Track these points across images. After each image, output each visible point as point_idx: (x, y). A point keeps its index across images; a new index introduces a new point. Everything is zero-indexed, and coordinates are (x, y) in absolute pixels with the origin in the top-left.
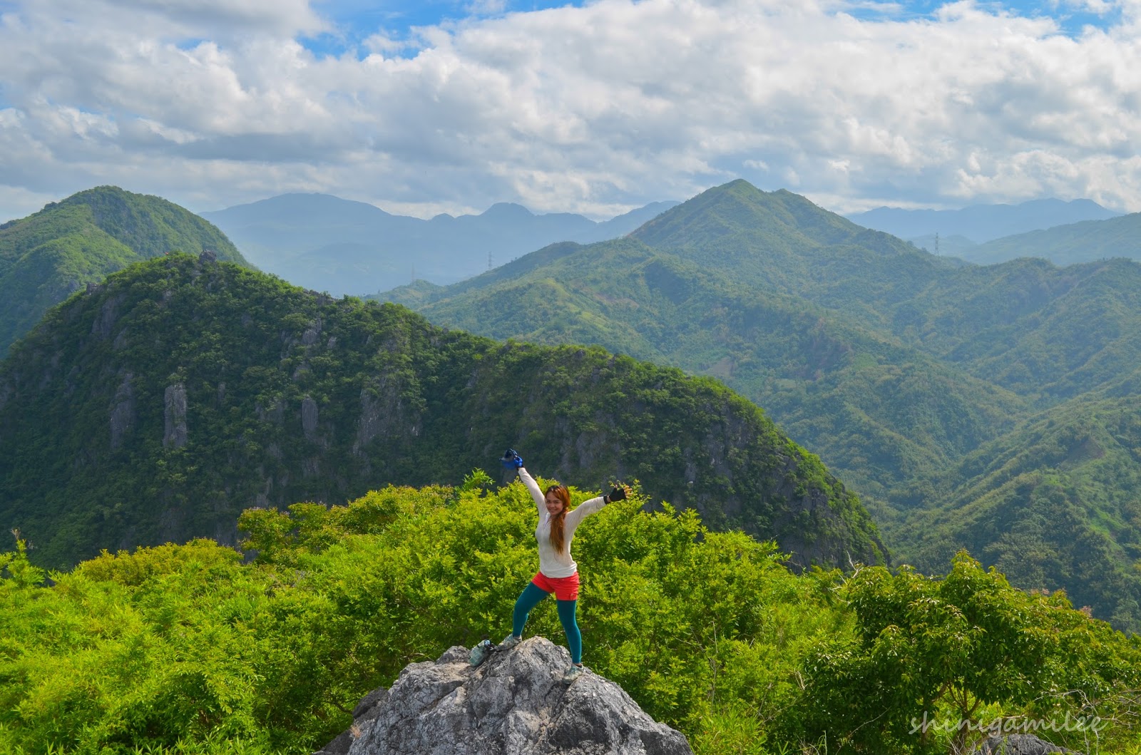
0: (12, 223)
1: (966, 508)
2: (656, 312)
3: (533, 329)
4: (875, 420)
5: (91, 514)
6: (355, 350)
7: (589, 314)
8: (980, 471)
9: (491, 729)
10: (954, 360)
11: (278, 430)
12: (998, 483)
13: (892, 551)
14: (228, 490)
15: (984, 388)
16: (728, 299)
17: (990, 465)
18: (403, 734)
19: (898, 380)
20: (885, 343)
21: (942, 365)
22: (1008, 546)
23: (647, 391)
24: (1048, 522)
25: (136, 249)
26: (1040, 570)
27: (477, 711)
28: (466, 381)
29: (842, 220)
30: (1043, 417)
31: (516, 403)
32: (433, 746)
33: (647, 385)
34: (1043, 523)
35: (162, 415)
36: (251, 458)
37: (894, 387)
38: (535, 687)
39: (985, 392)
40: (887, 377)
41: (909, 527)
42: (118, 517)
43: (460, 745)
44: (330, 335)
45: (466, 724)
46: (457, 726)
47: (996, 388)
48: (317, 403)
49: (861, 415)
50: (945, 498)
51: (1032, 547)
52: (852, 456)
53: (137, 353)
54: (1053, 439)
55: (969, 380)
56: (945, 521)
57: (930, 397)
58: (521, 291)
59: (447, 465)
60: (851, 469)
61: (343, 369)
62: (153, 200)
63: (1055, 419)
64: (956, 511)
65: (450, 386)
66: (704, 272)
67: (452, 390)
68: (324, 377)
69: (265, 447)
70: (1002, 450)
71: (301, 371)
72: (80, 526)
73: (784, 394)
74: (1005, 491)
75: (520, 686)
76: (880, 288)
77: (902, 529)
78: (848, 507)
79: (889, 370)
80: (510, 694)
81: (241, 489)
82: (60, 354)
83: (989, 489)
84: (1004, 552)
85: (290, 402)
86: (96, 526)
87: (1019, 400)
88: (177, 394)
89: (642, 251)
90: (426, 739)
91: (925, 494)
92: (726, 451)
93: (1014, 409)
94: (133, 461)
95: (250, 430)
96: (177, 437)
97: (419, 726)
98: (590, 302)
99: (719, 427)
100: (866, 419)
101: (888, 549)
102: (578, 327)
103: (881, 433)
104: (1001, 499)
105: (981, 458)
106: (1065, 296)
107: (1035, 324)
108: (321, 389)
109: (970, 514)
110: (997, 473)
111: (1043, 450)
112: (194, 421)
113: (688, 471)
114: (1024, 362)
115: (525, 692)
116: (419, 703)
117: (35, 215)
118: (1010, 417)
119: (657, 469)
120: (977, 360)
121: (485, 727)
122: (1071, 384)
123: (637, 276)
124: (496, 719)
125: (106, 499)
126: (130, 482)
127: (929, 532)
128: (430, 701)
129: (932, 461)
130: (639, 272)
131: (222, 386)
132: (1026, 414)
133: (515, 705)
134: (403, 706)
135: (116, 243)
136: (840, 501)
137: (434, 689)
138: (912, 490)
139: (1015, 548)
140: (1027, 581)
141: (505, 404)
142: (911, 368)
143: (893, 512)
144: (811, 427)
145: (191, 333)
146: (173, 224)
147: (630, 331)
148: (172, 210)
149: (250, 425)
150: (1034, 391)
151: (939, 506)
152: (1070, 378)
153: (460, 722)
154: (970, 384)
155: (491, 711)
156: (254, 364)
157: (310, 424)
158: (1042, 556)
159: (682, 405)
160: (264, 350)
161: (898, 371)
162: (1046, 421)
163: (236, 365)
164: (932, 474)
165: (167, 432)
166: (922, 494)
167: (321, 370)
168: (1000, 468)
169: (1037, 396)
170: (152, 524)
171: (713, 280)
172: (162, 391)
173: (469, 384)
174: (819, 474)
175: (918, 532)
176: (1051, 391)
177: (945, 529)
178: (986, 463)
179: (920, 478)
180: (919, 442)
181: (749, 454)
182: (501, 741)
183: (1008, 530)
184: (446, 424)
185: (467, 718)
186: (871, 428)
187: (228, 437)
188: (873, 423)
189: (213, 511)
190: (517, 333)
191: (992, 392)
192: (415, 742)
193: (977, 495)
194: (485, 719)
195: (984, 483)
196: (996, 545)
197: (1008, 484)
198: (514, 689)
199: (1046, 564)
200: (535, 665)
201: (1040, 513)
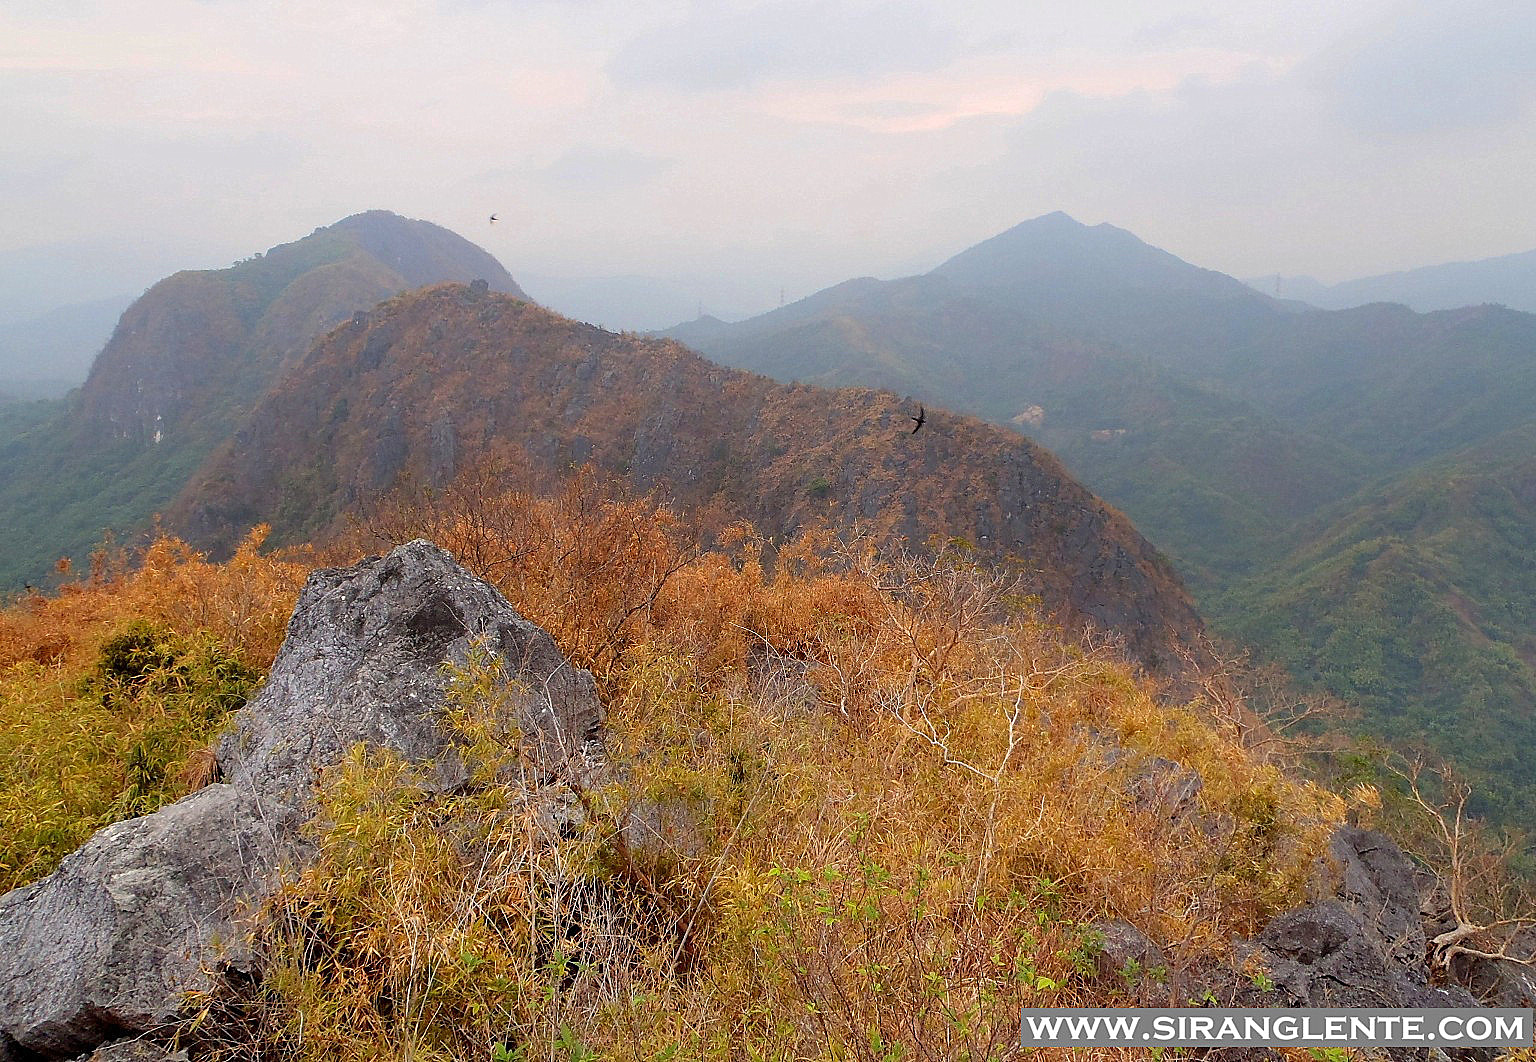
1: (1297, 577)
2: (959, 354)
4: (1199, 478)
8: (1313, 538)
12: (1335, 550)
17: (1328, 531)
22: (1342, 620)
24: (1391, 596)
26: (1378, 649)
34: (1384, 597)
35: (428, 450)
37: (1221, 441)
40: (1213, 431)
41: (1232, 596)
44: (605, 370)
48: (590, 441)
50: (1273, 565)
51: (1370, 623)
53: (404, 384)
54: (1401, 505)
56: (1274, 590)
61: (616, 407)
64: (1286, 580)
65: (730, 427)
67: (732, 431)
70: (1341, 515)
71: (574, 407)
74: (1341, 560)
77: (1225, 597)
83: (1324, 556)
84: (1336, 627)
88: (443, 430)
91: (1252, 560)
92: (1023, 505)
96: (443, 473)
98: (888, 342)
100: (1188, 476)
103: (1205, 492)
104: (1337, 569)
105: (1319, 523)
108: (593, 427)
109: (1302, 583)
110: (1335, 539)
111: (1389, 516)
112: (461, 457)
113: (981, 526)
127: (1253, 602)
131: (491, 422)
138: (1237, 555)
139: (1351, 622)
140: (1363, 659)
147: (930, 375)
151: (1265, 574)
156: (526, 399)
158: (1382, 632)
159: (977, 455)
160: (535, 385)
163: (506, 400)
165: (433, 469)
166: (1248, 561)
167: (594, 407)
168: (1337, 534)
172: (429, 425)
173: (749, 426)
174: (1125, 533)
175: (1241, 602)
177: (1271, 599)
178: (1322, 529)
180: (1247, 503)
183: (1343, 603)
184: (724, 467)
193: (1307, 564)
195: (1318, 551)
196: (1329, 619)
197: (1347, 551)
198: (383, 579)
199: (1386, 642)
200: (410, 561)
201: (1382, 585)
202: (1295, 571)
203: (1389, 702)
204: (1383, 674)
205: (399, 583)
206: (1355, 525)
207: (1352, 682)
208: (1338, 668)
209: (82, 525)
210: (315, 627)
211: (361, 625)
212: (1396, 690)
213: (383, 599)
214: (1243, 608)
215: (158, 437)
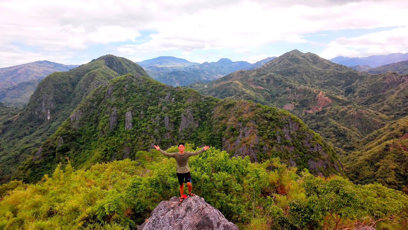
0: (82, 65)
1: (369, 151)
2: (269, 90)
3: (232, 95)
4: (339, 123)
5: (104, 149)
6: (179, 102)
7: (249, 91)
8: (373, 140)
9: (179, 222)
10: (365, 105)
11: (158, 124)
12: (380, 143)
13: (344, 164)
14: (143, 142)
15: (375, 113)
16: (292, 86)
17: (377, 138)
18: (156, 223)
19: (346, 111)
20: (342, 99)
21: (361, 106)
22: (382, 164)
23: (265, 114)
24: (397, 156)
25: (118, 72)
26: (393, 172)
27: (176, 217)
28: (212, 111)
29: (328, 61)
30: (395, 123)
31: (226, 118)
32: (163, 227)
33: (266, 112)
34: (394, 157)
35: (125, 120)
36: (150, 133)
37: (345, 113)
38: (193, 210)
39: (375, 115)
40: (342, 110)
41: (350, 157)
42: (112, 149)
43: (170, 226)
44: (173, 97)
45: (173, 220)
46: (170, 221)
47: (379, 113)
48: (169, 117)
49: (334, 122)
50: (361, 148)
51: (391, 164)
52: (331, 134)
53: (118, 102)
54: (398, 130)
55: (370, 111)
56: (362, 155)
57: (357, 116)
58: (229, 84)
59: (206, 136)
60: (331, 138)
61: (176, 107)
62: (123, 58)
63: (399, 123)
64: (365, 152)
65: (207, 112)
66: (284, 78)
67: (208, 113)
68: (171, 110)
69: (154, 130)
70: (381, 133)
71: (165, 108)
72: (101, 152)
73: (309, 115)
74: (381, 146)
75: (188, 210)
76: (341, 82)
77: (348, 157)
78: (329, 150)
79: (343, 108)
80: (185, 212)
81: (147, 142)
82: (96, 103)
83: (376, 145)
84: (381, 166)
85: (161, 117)
86: (105, 152)
87: (387, 117)
88: (129, 115)
89: (265, 72)
90: (162, 224)
91: (355, 147)
92: (290, 132)
93: (385, 120)
94: (116, 134)
95: (149, 125)
96: (129, 126)
97: (160, 220)
98: (249, 87)
99: (287, 125)
100: (335, 123)
101: (342, 164)
102: (245, 95)
103: (340, 127)
104: (380, 149)
105: (374, 135)
106: (403, 84)
107: (393, 93)
108: (170, 113)
109: (370, 153)
110: (379, 140)
111: (395, 133)
112: (134, 123)
113: (278, 138)
114: (389, 105)
115: (190, 211)
116: (161, 213)
117: (89, 63)
118: (384, 122)
119: (268, 138)
120: (373, 105)
121: (177, 221)
122: (405, 112)
123: (263, 79)
124: (181, 219)
125: (108, 145)
126: (115, 140)
127: (356, 159)
128: (164, 213)
129: (357, 137)
130: (264, 78)
131: (142, 112)
132: (389, 122)
133: (186, 215)
134: (157, 214)
135: (112, 71)
136: (326, 148)
137: (166, 210)
138: (351, 145)
139: (385, 164)
140: (389, 175)
141: (223, 118)
142: (350, 107)
143: (344, 152)
144: (317, 125)
145: (133, 97)
146: (128, 66)
147: (261, 96)
148: (128, 62)
149: (150, 123)
150: (392, 114)
151: (359, 150)
152: (404, 110)
153: (171, 220)
154: (370, 112)
155: (179, 217)
156: (151, 106)
157: (167, 123)
158: (394, 167)
159: (276, 118)
160: (154, 102)
161: (346, 108)
162: (396, 124)
163: (146, 106)
164: (357, 140)
165: (126, 125)
166: (354, 147)
167: (170, 108)
168: (380, 139)
169: (393, 116)
170: (121, 152)
171: (287, 80)
172: (125, 114)
173: (213, 112)
174: (319, 140)
175: (352, 158)
176: (398, 114)
177: (361, 158)
178: (375, 137)
179: (353, 142)
180: (353, 130)
181: (297, 133)
182: (181, 226)
183: (382, 158)
184: (206, 123)
185: (173, 219)
186: (337, 126)
187: (143, 127)
188: (338, 124)
189: (139, 148)
190: (227, 97)
191: (377, 115)
192: (159, 225)
193: (372, 147)
194: (178, 219)
195: (374, 144)
196: (378, 163)
197: (383, 144)
198: (186, 211)
199: (396, 170)
200: (193, 203)
201: (394, 153)
202: (368, 149)
203: (397, 187)
204: (395, 179)
205: (191, 212)
206: (385, 136)
207: (386, 182)
208: (382, 178)
209: (27, 143)
210: (164, 226)
211: (182, 227)
212: (399, 184)
213: (187, 218)
214: (353, 160)
215: (49, 118)
